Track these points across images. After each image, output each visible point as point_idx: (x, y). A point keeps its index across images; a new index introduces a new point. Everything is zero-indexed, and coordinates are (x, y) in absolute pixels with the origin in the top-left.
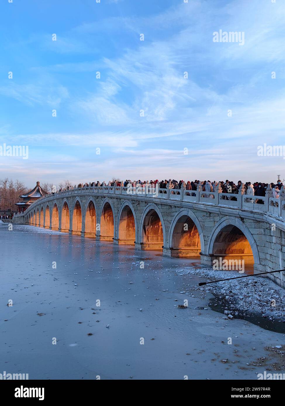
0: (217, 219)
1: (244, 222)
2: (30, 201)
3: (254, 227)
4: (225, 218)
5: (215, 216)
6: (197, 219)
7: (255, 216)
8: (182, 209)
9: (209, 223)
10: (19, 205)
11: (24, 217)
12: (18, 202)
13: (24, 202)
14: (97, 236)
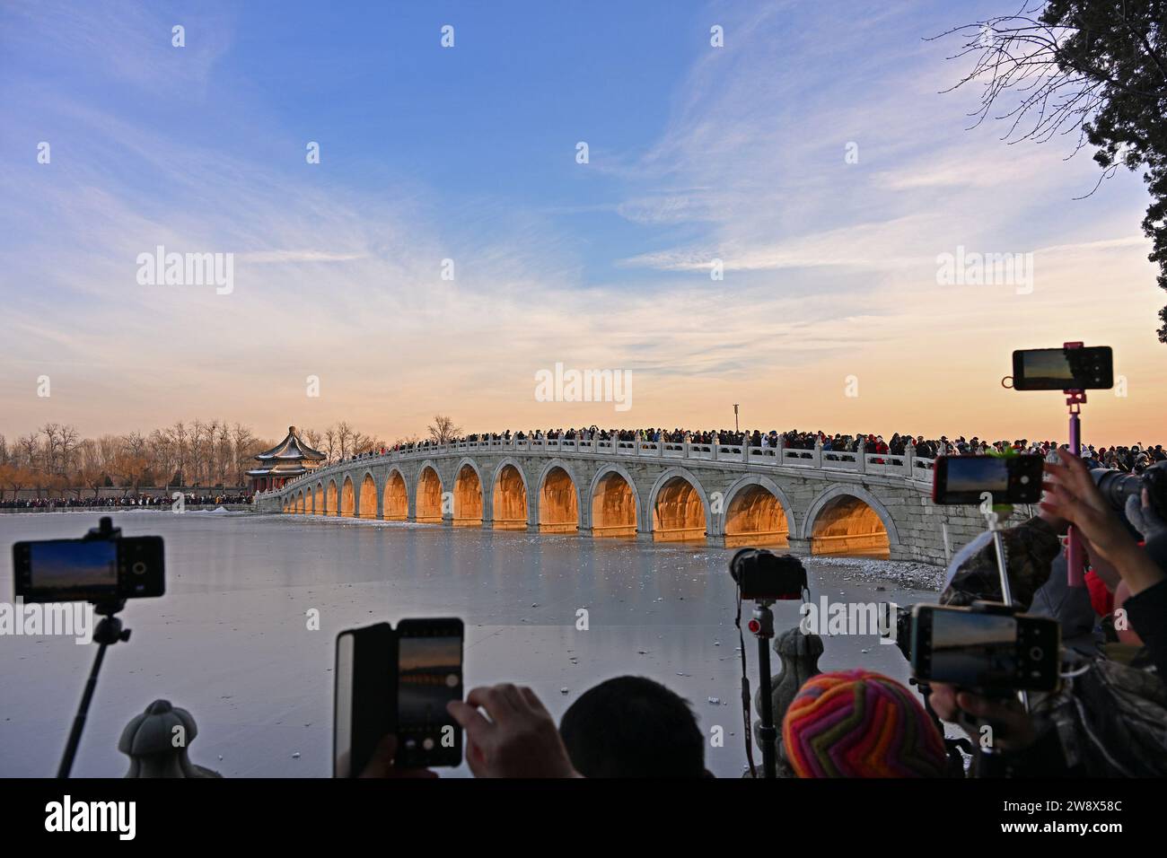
0: (819, 487)
1: (868, 490)
2: (277, 466)
3: (886, 496)
5: (815, 484)
6: (778, 489)
7: (891, 481)
9: (801, 492)
10: (253, 475)
11: (280, 498)
12: (252, 469)
13: (265, 469)
14: (532, 526)
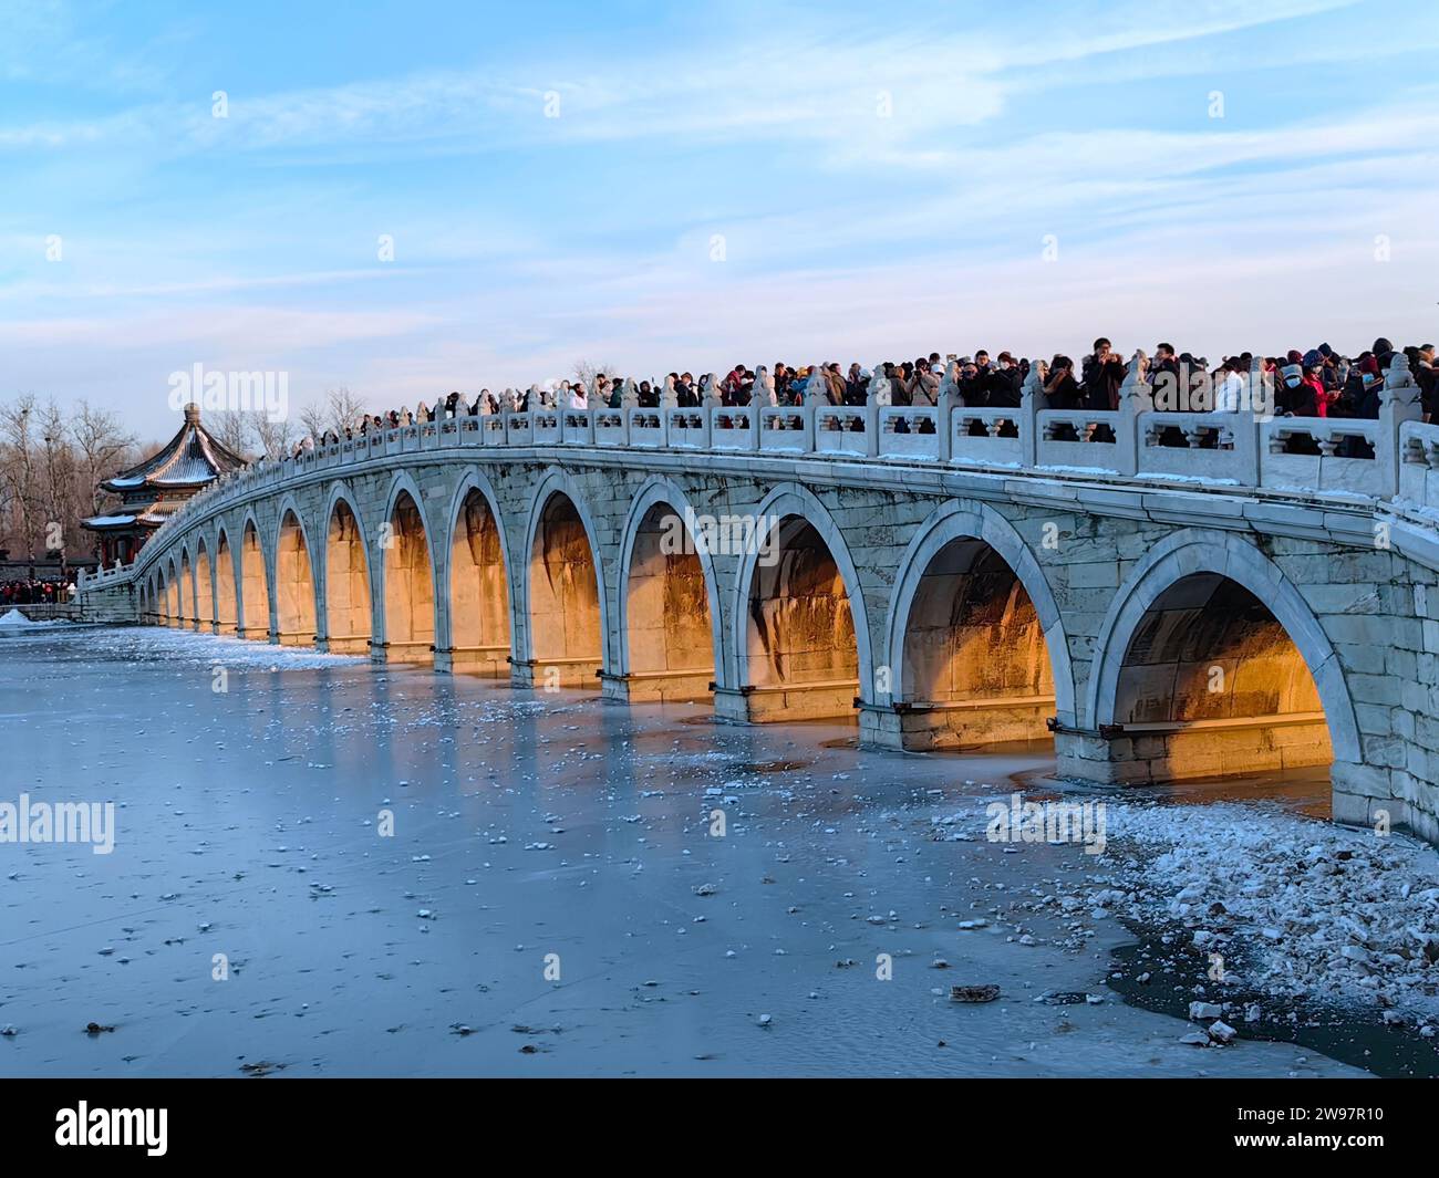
0: (1132, 545)
1: (1271, 556)
2: (155, 506)
3: (1324, 577)
4: (1174, 540)
5: (1121, 534)
6: (1026, 551)
7: (1332, 520)
8: (947, 508)
9: (1089, 568)
10: (100, 529)
11: (130, 586)
12: (96, 514)
13: (128, 514)
14: (519, 665)
